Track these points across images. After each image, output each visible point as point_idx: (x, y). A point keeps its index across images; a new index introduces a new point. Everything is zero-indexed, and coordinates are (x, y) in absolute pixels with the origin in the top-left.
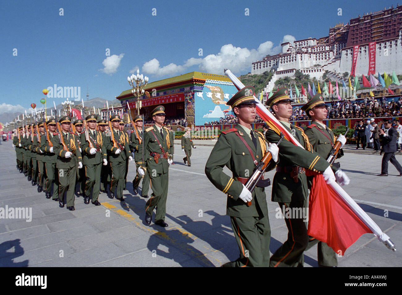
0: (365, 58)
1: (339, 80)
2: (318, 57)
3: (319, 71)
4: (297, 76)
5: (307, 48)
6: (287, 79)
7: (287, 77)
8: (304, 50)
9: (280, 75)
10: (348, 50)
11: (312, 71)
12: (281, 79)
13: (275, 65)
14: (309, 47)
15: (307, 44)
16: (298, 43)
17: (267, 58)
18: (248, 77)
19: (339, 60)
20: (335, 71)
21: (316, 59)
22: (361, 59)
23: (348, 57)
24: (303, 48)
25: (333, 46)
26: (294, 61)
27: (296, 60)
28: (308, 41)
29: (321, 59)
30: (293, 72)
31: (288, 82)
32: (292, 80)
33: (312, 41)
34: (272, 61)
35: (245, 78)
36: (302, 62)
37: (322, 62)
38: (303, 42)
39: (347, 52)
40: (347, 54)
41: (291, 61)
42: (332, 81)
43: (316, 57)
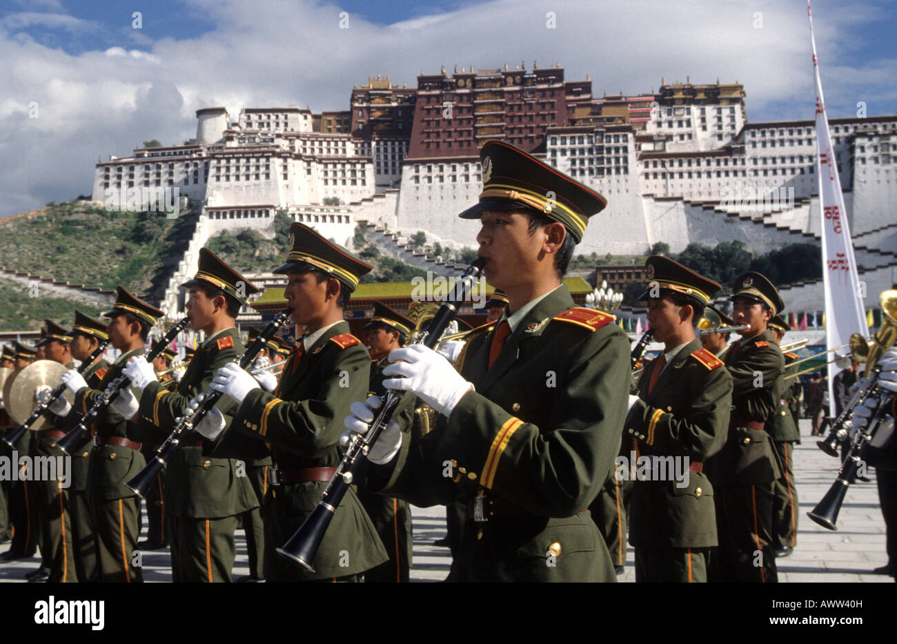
0: (467, 197)
1: (402, 255)
2: (330, 174)
3: (344, 219)
4: (279, 229)
5: (290, 140)
6: (246, 237)
7: (249, 230)
8: (284, 145)
9: (221, 220)
10: (421, 167)
11: (324, 217)
12: (226, 235)
13: (191, 181)
14: (298, 137)
15: (286, 124)
16: (254, 117)
17: (149, 150)
18: (86, 212)
19: (394, 191)
20: (386, 225)
21: (326, 181)
22: (454, 197)
23: (421, 188)
24: (279, 136)
25: (366, 145)
26: (262, 177)
27: (268, 176)
28: (290, 115)
29: (339, 182)
30: (267, 214)
31: (254, 247)
32: (268, 241)
33: (301, 117)
34: (178, 167)
35: (70, 214)
36: (287, 186)
37: (346, 193)
38: (273, 117)
39: (417, 171)
40: (417, 179)
41: (253, 178)
42: (382, 255)
43: (326, 173)
